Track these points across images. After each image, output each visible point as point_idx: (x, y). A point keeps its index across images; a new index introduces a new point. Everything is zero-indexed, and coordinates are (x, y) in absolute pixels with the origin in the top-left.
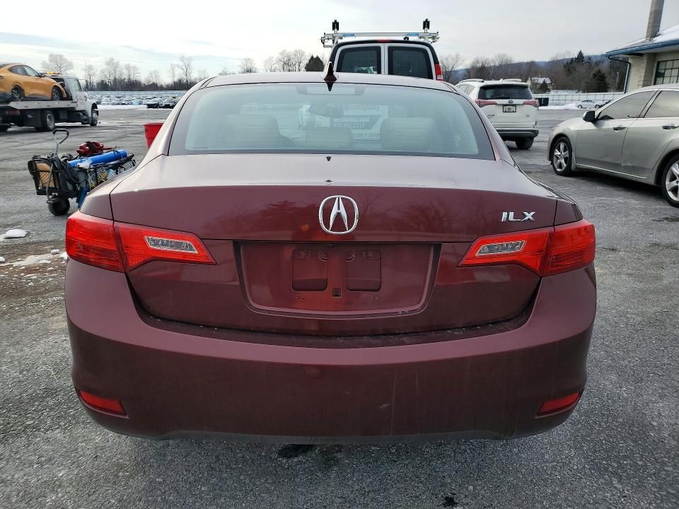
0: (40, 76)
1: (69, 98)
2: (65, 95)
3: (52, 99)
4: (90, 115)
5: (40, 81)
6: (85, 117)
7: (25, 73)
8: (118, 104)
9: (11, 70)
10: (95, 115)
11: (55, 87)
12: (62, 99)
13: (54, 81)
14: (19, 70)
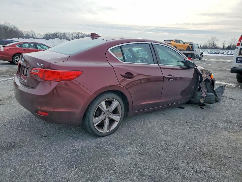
0: (184, 43)
1: (193, 50)
2: (191, 50)
3: (186, 51)
4: (199, 56)
5: (184, 45)
6: (197, 57)
7: (180, 43)
8: (230, 54)
9: (175, 41)
10: (201, 56)
11: (189, 47)
12: (190, 50)
13: (189, 45)
14: (178, 42)
